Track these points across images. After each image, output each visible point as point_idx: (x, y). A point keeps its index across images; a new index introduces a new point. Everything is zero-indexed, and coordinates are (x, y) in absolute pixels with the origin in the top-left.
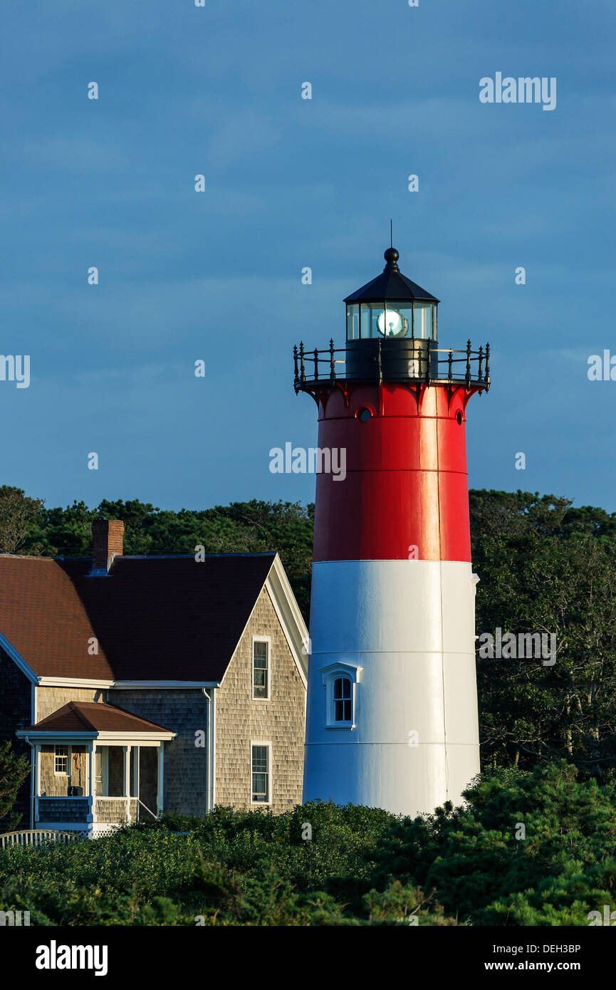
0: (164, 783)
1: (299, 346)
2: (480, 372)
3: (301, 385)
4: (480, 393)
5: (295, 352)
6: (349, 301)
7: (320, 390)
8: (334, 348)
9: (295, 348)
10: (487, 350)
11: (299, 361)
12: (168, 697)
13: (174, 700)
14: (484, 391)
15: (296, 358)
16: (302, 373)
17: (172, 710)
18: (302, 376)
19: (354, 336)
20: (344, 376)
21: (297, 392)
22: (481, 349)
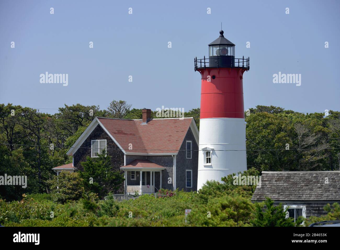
0: (162, 182)
1: (195, 58)
2: (247, 65)
3: (197, 69)
4: (247, 71)
5: (195, 60)
6: (210, 45)
7: (202, 70)
8: (205, 58)
9: (195, 59)
10: (249, 59)
11: (196, 62)
12: (163, 158)
13: (164, 158)
14: (248, 70)
15: (195, 61)
16: (197, 66)
17: (164, 161)
18: (197, 67)
19: (211, 55)
20: (208, 66)
21: (195, 71)
22: (247, 59)
